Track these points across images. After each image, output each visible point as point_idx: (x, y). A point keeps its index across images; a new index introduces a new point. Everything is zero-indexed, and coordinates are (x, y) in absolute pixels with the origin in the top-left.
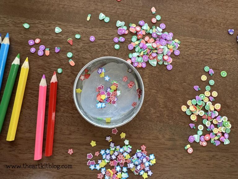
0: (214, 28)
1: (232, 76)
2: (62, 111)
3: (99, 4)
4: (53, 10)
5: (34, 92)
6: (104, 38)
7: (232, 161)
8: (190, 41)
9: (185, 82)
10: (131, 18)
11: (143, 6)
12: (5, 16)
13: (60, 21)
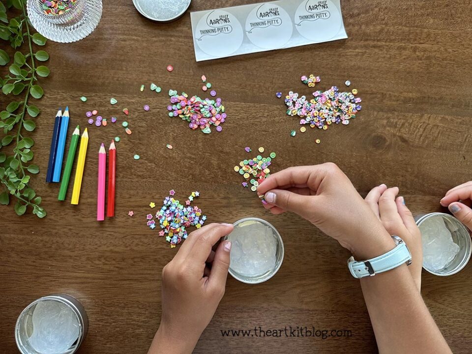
0: (263, 92)
1: (281, 137)
2: (121, 176)
3: (151, 75)
4: (108, 83)
5: (94, 160)
6: (158, 107)
7: (285, 216)
8: (240, 106)
9: (236, 145)
10: (182, 87)
11: (194, 75)
12: (63, 91)
13: (115, 93)
